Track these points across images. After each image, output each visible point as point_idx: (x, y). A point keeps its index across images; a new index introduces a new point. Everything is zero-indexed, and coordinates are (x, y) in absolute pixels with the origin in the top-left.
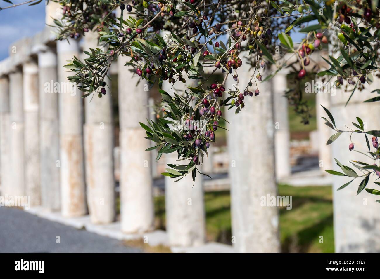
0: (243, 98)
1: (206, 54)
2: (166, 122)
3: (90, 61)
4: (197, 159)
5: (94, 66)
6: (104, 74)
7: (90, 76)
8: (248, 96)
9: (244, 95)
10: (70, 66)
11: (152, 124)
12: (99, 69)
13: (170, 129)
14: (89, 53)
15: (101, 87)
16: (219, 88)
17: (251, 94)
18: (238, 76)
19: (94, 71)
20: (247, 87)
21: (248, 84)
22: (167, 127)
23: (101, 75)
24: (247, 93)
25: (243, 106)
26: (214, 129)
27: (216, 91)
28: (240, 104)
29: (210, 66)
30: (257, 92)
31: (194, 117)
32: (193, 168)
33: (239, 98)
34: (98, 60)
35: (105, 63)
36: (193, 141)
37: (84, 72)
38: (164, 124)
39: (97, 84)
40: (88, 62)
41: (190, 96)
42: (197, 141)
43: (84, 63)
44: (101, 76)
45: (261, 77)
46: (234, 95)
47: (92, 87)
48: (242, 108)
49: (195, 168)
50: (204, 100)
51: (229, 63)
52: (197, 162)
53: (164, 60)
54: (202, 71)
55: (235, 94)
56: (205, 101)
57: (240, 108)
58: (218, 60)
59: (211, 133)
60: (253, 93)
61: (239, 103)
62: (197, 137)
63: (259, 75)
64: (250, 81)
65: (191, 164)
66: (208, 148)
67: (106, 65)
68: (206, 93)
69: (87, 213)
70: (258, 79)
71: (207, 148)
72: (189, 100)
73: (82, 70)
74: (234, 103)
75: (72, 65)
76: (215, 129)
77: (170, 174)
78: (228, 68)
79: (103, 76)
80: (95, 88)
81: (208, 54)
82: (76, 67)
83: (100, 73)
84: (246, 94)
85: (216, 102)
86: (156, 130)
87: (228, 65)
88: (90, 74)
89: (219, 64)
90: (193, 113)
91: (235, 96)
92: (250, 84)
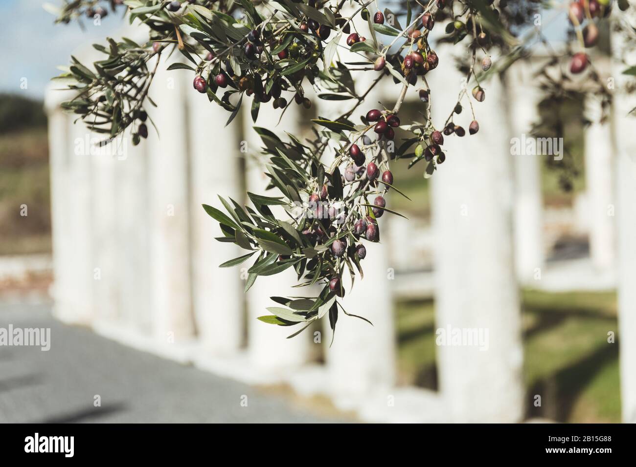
0: (441, 141)
1: (353, 41)
2: (266, 202)
3: (108, 65)
4: (339, 284)
5: (117, 76)
6: (142, 93)
7: (109, 100)
8: (454, 136)
9: (445, 133)
10: (65, 80)
11: (233, 207)
12: (130, 82)
13: (273, 218)
14: (104, 48)
15: (138, 122)
16: (386, 119)
17: (461, 132)
18: (429, 91)
19: (119, 88)
20: (452, 115)
21: (453, 109)
22: (267, 212)
23: (136, 95)
24: (450, 128)
25: (442, 158)
26: (375, 214)
27: (379, 127)
28: (435, 154)
29: (366, 69)
30: (474, 127)
31: (329, 187)
32: (330, 304)
33: (433, 141)
34: (126, 63)
35: (142, 70)
36: (328, 243)
37: (96, 91)
38: (260, 206)
39: (127, 115)
40: (103, 68)
41: (324, 140)
42: (337, 245)
43: (94, 71)
44: (134, 99)
45: (483, 93)
46: (421, 135)
47: (115, 124)
48: (441, 163)
49: (336, 302)
50: (351, 147)
51: (408, 62)
52: (339, 291)
53: (257, 56)
54: (350, 82)
55: (423, 132)
56: (354, 149)
57: (437, 165)
58: (381, 54)
59: (370, 224)
60: (465, 129)
61: (433, 152)
62: (337, 234)
63: (477, 89)
64: (459, 103)
65: (325, 297)
66: (363, 258)
67: (145, 75)
68: (356, 131)
69: (196, 332)
70: (476, 98)
71: (360, 259)
72: (322, 148)
73: (90, 85)
74: (421, 153)
75: (70, 76)
76: (378, 214)
77: (279, 319)
78: (406, 72)
79: (139, 97)
80: (124, 126)
81: (359, 41)
82: (78, 79)
83: (133, 93)
84: (448, 131)
85: (381, 151)
86: (242, 221)
87: (406, 67)
88: (109, 94)
89: (384, 64)
90: (326, 178)
91: (422, 138)
92: (458, 109)
